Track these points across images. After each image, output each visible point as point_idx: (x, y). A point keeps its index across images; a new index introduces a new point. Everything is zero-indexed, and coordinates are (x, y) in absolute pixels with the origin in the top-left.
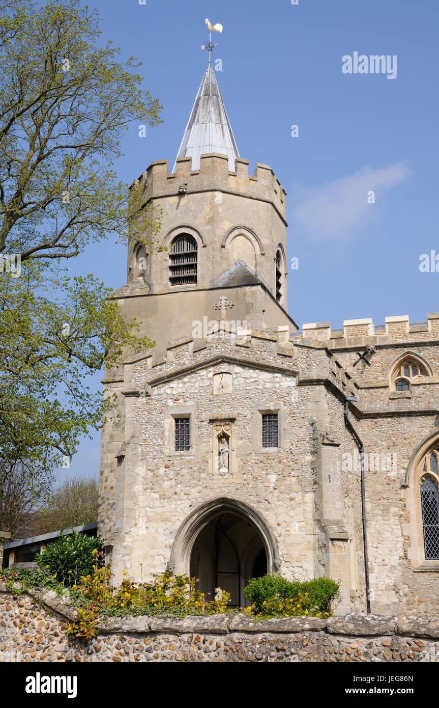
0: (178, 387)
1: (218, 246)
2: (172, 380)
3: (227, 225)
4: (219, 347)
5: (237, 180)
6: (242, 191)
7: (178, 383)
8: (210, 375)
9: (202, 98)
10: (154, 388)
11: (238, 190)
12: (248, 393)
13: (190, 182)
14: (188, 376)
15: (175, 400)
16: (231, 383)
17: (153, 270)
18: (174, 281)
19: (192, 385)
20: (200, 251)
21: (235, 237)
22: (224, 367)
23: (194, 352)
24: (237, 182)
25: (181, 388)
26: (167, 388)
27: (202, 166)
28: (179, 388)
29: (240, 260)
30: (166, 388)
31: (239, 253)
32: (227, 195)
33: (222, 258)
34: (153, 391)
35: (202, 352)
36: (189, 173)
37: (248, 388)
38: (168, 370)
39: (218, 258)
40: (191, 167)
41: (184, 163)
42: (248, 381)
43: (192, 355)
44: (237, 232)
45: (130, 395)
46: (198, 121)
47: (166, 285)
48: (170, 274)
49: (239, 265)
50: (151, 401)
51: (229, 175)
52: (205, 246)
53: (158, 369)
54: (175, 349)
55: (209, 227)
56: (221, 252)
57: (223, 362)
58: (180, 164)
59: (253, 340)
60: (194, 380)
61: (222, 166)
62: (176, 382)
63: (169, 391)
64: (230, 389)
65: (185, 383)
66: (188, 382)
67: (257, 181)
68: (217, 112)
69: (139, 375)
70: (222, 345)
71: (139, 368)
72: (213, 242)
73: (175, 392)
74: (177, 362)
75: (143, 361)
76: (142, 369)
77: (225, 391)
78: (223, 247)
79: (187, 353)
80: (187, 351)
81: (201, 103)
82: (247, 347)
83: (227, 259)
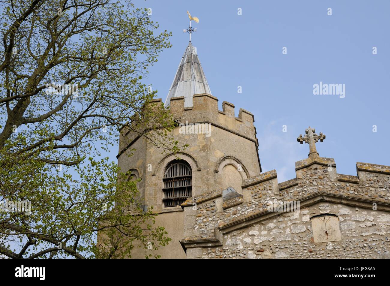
0: (260, 235)
1: (212, 170)
2: (250, 226)
3: (219, 154)
4: (314, 183)
5: (226, 119)
6: (230, 128)
7: (260, 230)
8: (306, 219)
9: (186, 64)
10: (226, 236)
11: (227, 126)
12: (365, 240)
13: (183, 116)
14: (275, 221)
15: (259, 251)
16: (339, 228)
17: (147, 192)
18: (167, 202)
19: (281, 231)
20: (195, 174)
21: (226, 166)
22: (325, 208)
23: (281, 190)
24: (226, 120)
25: (265, 236)
26: (245, 237)
27: (194, 103)
28: (262, 236)
29: (230, 187)
30: (243, 236)
31: (230, 180)
32: (218, 128)
33: (215, 181)
34: (225, 240)
35: (292, 190)
36: (182, 109)
37: (364, 234)
38: (246, 213)
39: (212, 181)
40: (184, 104)
41: (177, 101)
42: (362, 225)
43: (278, 193)
44: (227, 161)
45: (193, 246)
46: (183, 80)
47: (160, 206)
48: (163, 196)
49: (230, 191)
50: (222, 253)
51: (219, 113)
52: (199, 170)
53: (231, 213)
54: (252, 187)
55: (203, 154)
56: (214, 176)
57: (322, 201)
58: (174, 101)
59: (362, 175)
60: (282, 226)
61: (213, 105)
62: (257, 227)
63: (248, 240)
64: (338, 236)
65: (270, 230)
66: (275, 228)
67: (242, 122)
68: (199, 74)
69: (205, 220)
70: (319, 181)
71: (205, 211)
72: (207, 167)
73: (256, 241)
74: (257, 203)
75: (209, 202)
76: (209, 213)
77: (331, 238)
78: (216, 172)
79: (270, 192)
80: (271, 190)
81: (185, 67)
82: (355, 183)
83: (220, 183)
